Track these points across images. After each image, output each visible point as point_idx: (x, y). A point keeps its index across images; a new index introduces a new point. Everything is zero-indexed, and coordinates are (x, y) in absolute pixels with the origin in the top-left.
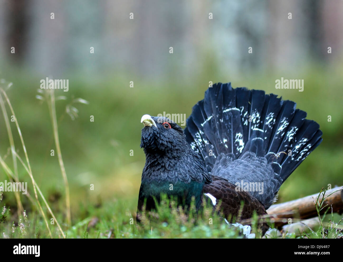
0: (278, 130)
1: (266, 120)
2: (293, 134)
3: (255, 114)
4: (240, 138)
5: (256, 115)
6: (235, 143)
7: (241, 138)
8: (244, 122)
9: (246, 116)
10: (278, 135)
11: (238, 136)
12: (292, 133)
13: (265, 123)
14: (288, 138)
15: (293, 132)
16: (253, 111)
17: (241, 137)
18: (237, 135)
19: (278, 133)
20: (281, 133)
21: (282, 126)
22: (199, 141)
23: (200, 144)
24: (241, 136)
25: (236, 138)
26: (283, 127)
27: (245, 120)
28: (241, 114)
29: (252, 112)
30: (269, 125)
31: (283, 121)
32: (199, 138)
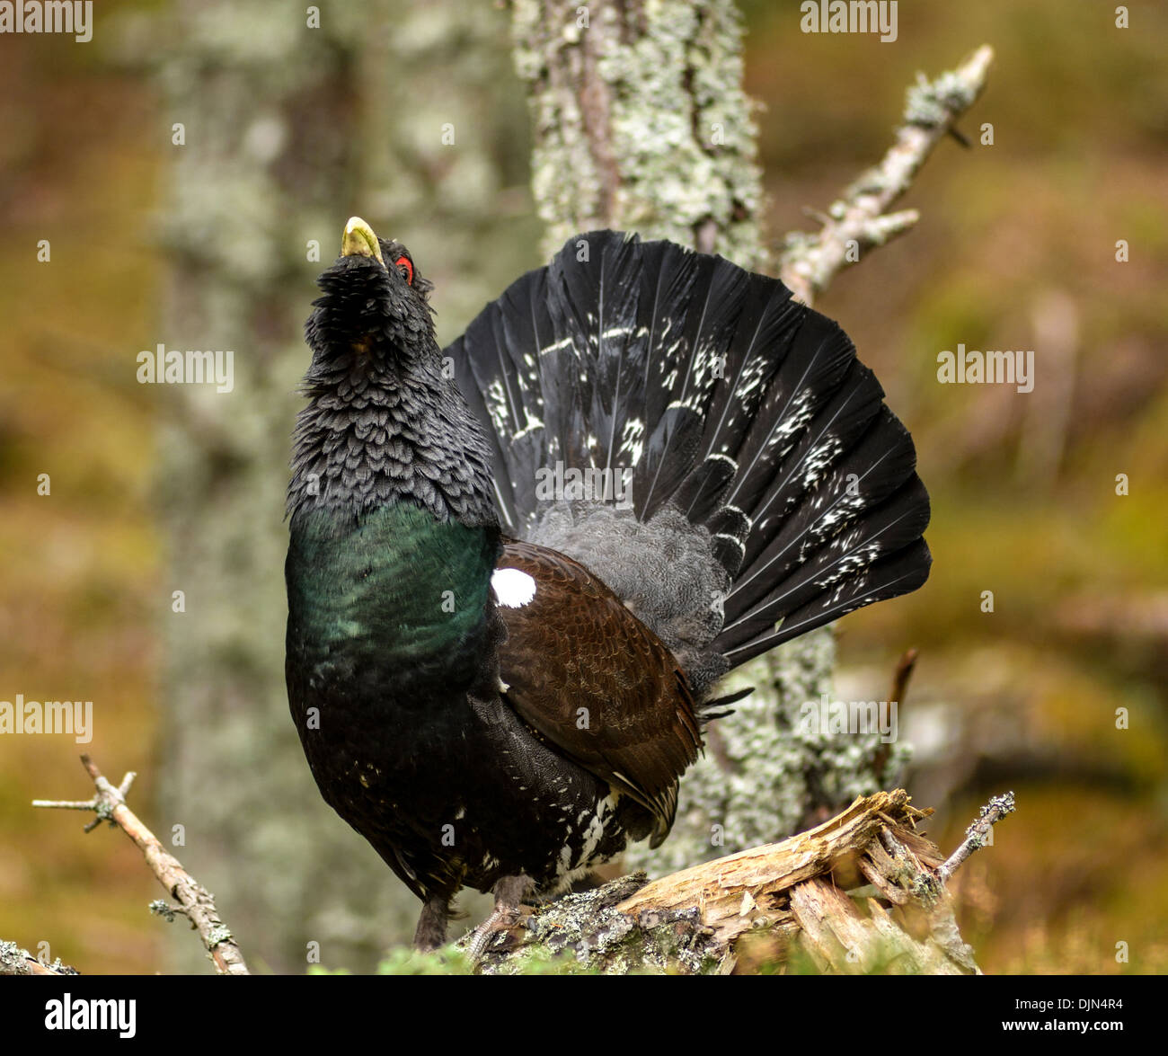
0: (779, 430)
1: (742, 378)
2: (821, 464)
3: (705, 351)
4: (635, 439)
5: (708, 359)
6: (618, 455)
7: (640, 439)
8: (663, 378)
9: (674, 354)
10: (772, 449)
11: (631, 429)
12: (823, 459)
13: (736, 390)
14: (806, 474)
15: (826, 455)
16: (702, 339)
17: (638, 436)
18: (628, 426)
19: (774, 441)
20: (784, 443)
21: (793, 419)
22: (499, 414)
23: (500, 424)
24: (639, 430)
25: (624, 439)
26: (795, 424)
27: (668, 372)
28: (660, 346)
29: (699, 345)
30: (744, 403)
31: (798, 402)
32: (498, 403)
